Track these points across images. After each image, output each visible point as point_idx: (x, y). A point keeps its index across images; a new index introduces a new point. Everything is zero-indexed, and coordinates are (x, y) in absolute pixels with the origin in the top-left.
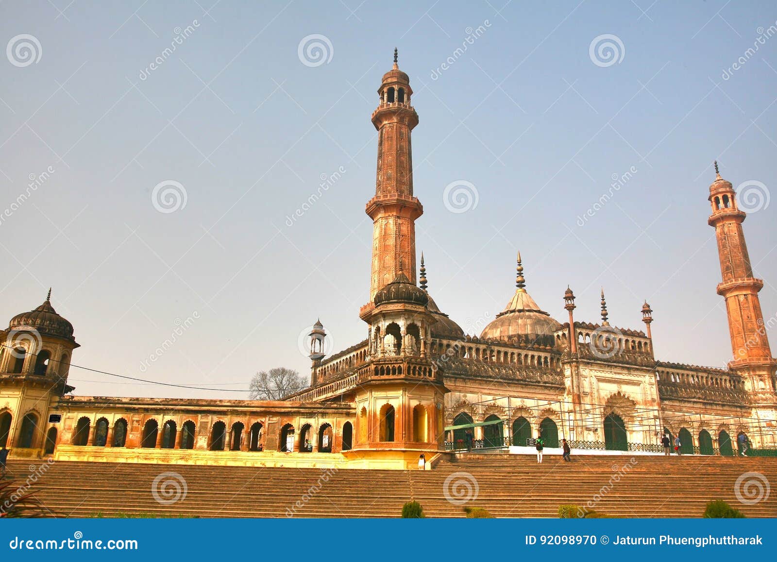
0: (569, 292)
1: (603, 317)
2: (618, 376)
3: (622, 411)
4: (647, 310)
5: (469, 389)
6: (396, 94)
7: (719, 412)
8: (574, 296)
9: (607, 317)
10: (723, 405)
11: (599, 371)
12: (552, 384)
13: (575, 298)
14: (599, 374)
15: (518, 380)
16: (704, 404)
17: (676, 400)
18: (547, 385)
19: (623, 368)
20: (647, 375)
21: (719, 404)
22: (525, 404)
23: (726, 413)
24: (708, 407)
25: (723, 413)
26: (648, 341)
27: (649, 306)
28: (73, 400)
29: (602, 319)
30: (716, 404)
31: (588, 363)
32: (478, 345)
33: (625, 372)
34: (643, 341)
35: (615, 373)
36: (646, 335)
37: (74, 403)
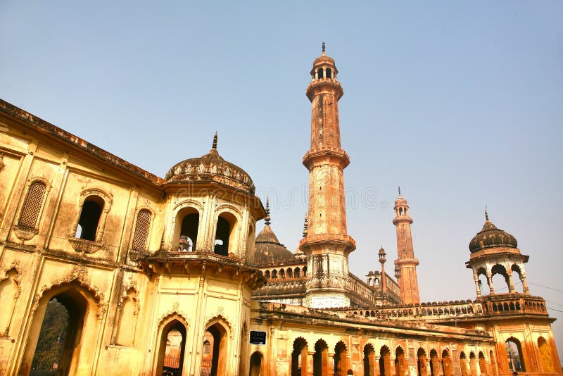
6: (325, 73)
28: (286, 310)
37: (286, 316)
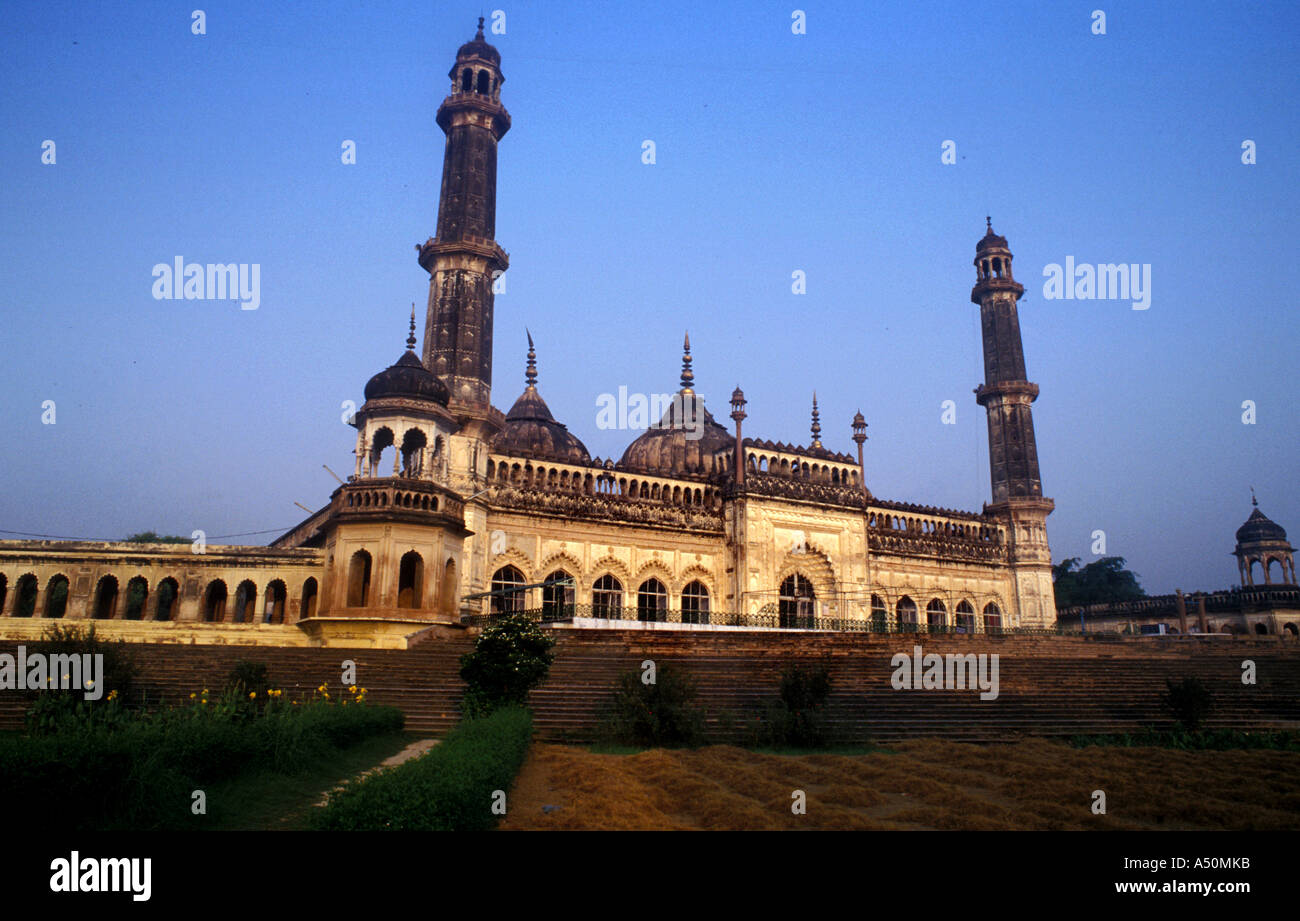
0: (738, 392)
1: (813, 434)
2: (807, 520)
3: (811, 571)
4: (859, 423)
5: (569, 535)
6: (475, 79)
7: (961, 573)
8: (745, 399)
9: (819, 434)
10: (967, 564)
11: (778, 511)
12: (704, 529)
13: (746, 402)
14: (776, 516)
15: (650, 523)
16: (939, 561)
17: (895, 555)
18: (697, 530)
19: (815, 507)
20: (853, 519)
21: (961, 562)
22: (659, 558)
23: (971, 574)
24: (945, 566)
25: (966, 574)
26: (858, 470)
27: (863, 418)
29: (813, 437)
30: (957, 562)
31: (761, 500)
32: (589, 469)
33: (819, 512)
34: (850, 468)
35: (803, 515)
36: (857, 461)
